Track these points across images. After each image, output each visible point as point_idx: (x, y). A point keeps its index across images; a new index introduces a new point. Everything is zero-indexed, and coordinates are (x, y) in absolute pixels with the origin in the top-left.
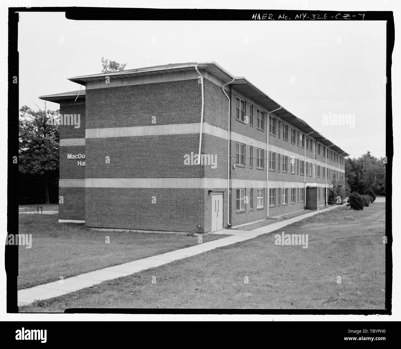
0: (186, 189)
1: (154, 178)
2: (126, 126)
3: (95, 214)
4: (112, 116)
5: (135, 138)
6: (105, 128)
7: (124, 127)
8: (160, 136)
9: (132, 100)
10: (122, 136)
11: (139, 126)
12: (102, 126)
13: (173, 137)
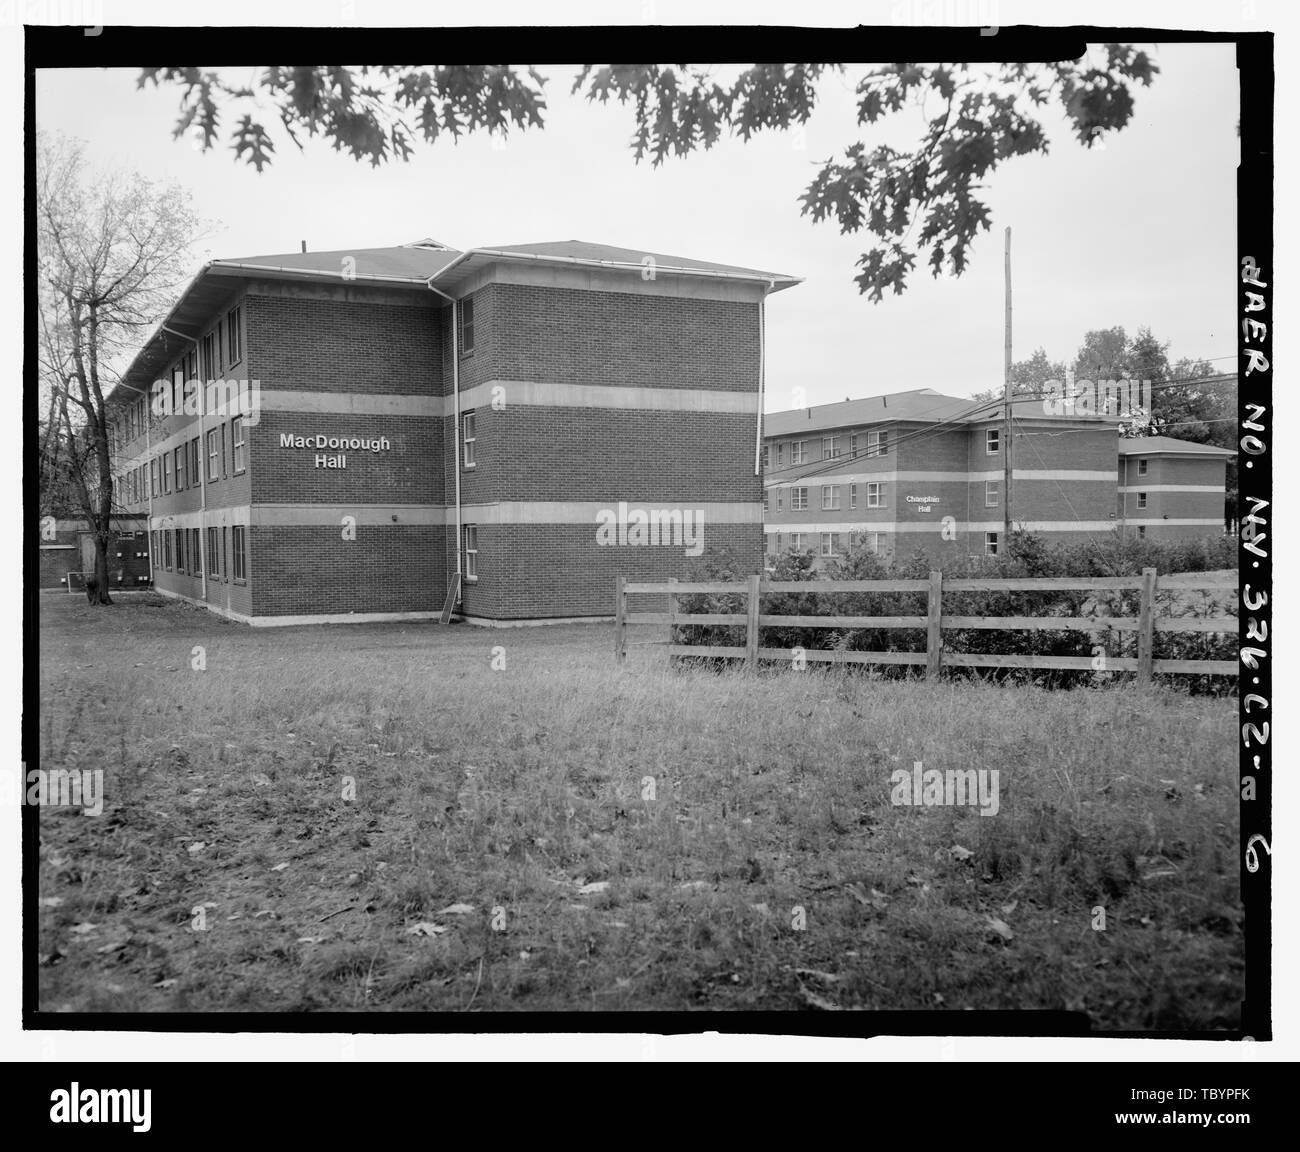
0: (730, 525)
1: (664, 501)
2: (600, 384)
3: (522, 588)
4: (565, 356)
5: (620, 412)
6: (546, 382)
7: (593, 384)
8: (676, 413)
9: (612, 325)
10: (590, 405)
11: (630, 386)
12: (539, 378)
13: (703, 416)
